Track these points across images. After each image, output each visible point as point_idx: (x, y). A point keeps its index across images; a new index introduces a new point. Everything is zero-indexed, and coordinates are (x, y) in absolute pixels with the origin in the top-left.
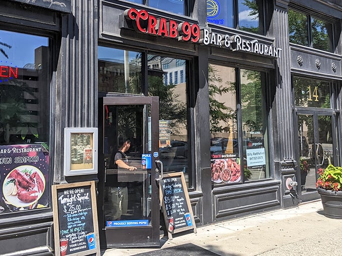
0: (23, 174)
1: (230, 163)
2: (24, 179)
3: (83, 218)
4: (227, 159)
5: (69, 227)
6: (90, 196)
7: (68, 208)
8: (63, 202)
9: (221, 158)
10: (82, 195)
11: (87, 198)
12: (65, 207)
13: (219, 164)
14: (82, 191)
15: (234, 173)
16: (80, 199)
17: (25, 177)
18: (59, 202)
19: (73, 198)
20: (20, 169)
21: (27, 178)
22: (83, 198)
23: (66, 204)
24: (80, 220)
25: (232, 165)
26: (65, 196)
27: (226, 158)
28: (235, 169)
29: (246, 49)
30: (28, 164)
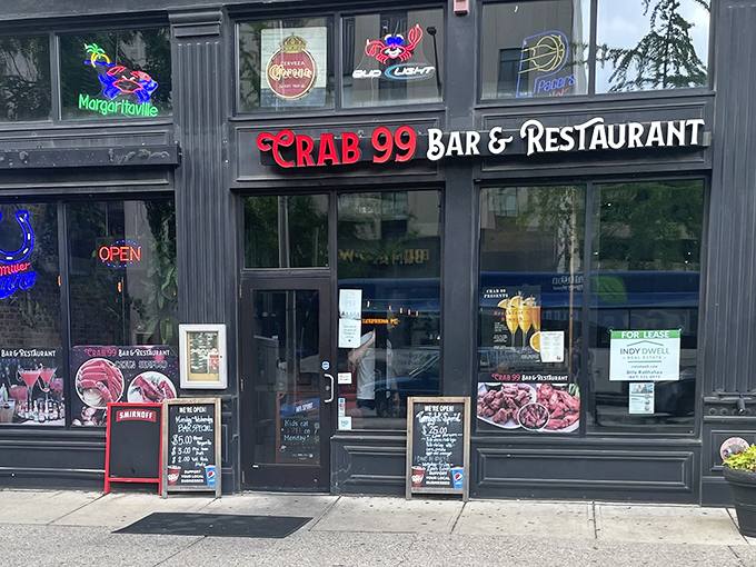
0: (149, 382)
1: (547, 392)
2: (151, 388)
3: (449, 445)
4: (539, 385)
5: (428, 454)
6: (462, 418)
7: (428, 430)
8: (422, 420)
9: (521, 382)
10: (451, 415)
11: (458, 420)
12: (424, 427)
13: (513, 393)
14: (451, 408)
15: (558, 412)
16: (446, 420)
17: (152, 385)
18: (416, 420)
19: (437, 418)
20: (146, 375)
21: (155, 388)
22: (451, 419)
23: (425, 423)
24: (445, 447)
25: (554, 397)
26: (426, 414)
27: (537, 381)
28: (561, 405)
29: (563, 148)
30: (154, 370)
